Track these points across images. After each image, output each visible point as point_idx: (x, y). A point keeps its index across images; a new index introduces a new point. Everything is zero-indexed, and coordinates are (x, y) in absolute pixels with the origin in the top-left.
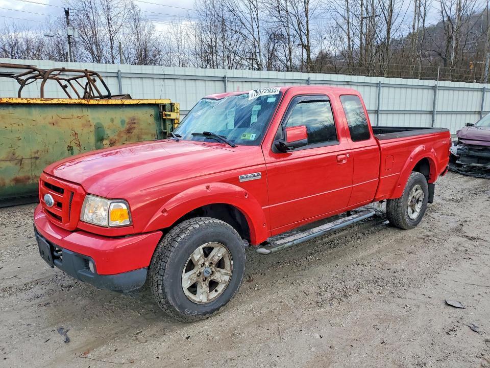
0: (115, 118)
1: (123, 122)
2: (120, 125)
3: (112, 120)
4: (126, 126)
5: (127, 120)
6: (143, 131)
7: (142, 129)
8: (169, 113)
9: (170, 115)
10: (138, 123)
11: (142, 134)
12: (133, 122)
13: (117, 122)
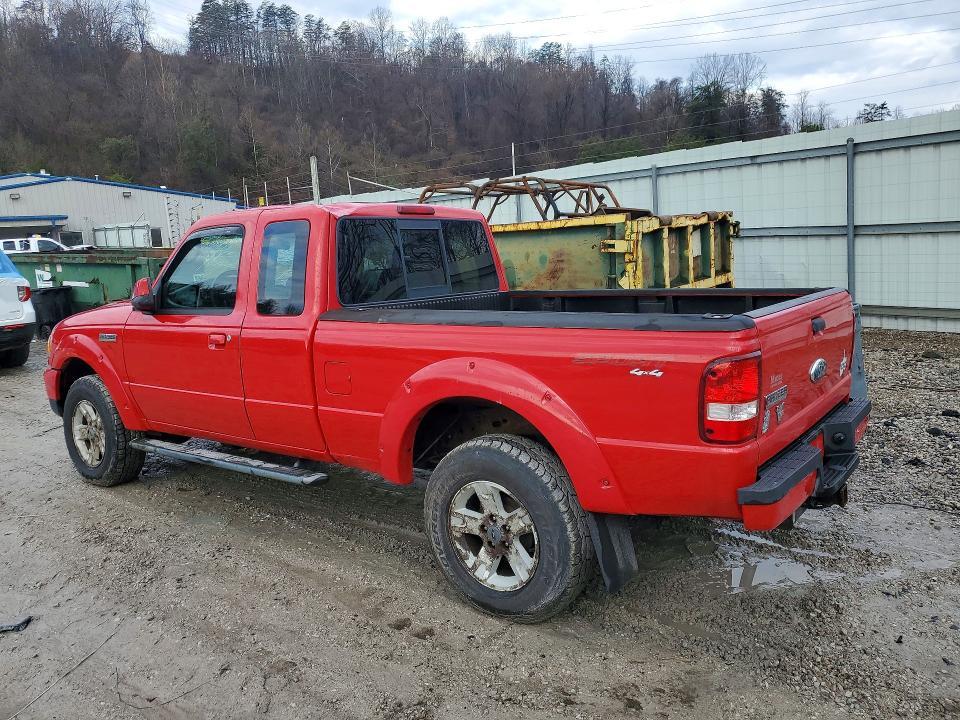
0: (533, 253)
1: (543, 259)
2: (538, 264)
3: (527, 256)
4: (548, 266)
5: (549, 256)
6: (578, 275)
7: (576, 272)
8: (611, 242)
9: (613, 246)
10: (569, 260)
11: (576, 280)
12: (560, 259)
13: (535, 258)
